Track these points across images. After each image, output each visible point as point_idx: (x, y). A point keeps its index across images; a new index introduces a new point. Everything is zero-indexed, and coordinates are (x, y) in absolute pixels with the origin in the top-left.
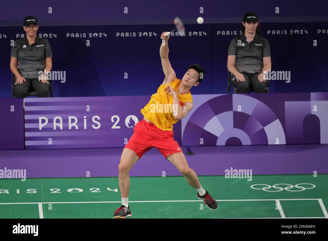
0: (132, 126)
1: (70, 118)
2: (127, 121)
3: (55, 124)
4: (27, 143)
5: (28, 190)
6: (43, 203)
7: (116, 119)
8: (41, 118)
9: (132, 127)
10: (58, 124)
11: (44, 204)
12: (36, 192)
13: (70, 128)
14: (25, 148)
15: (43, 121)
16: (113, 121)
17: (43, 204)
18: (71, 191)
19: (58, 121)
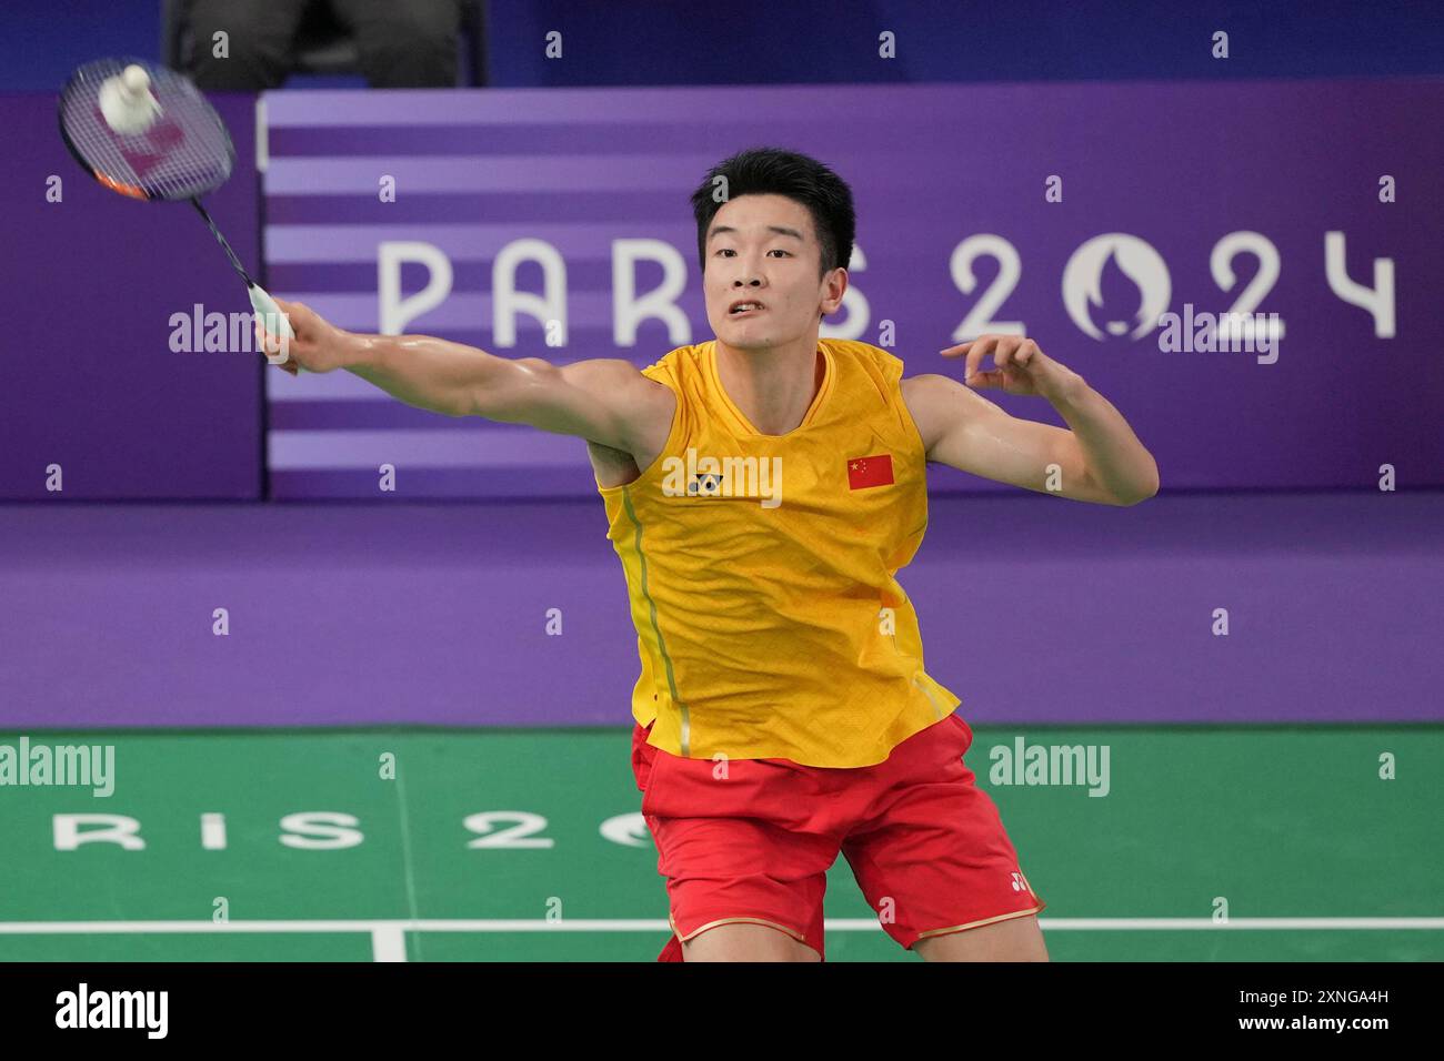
0: (1117, 319)
1: (626, 253)
2: (1080, 282)
3: (507, 304)
4: (289, 451)
5: (293, 822)
6: (410, 925)
7: (986, 269)
8: (392, 254)
9: (1118, 328)
10: (528, 303)
11: (423, 934)
12: (351, 839)
13: (625, 334)
14: (269, 487)
15: (415, 279)
16: (964, 279)
17: (409, 936)
18: (632, 835)
19: (530, 278)
